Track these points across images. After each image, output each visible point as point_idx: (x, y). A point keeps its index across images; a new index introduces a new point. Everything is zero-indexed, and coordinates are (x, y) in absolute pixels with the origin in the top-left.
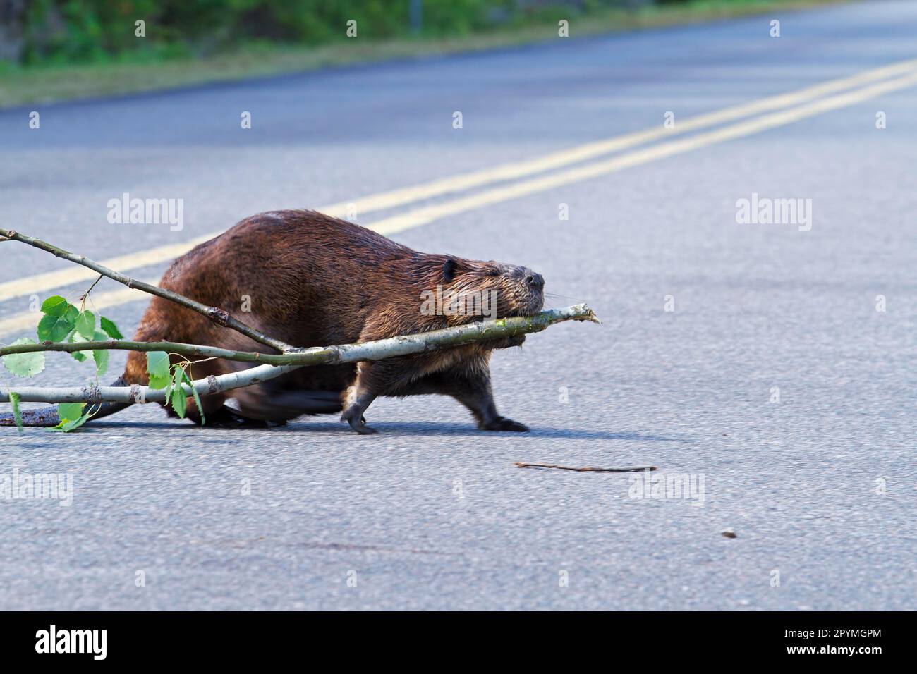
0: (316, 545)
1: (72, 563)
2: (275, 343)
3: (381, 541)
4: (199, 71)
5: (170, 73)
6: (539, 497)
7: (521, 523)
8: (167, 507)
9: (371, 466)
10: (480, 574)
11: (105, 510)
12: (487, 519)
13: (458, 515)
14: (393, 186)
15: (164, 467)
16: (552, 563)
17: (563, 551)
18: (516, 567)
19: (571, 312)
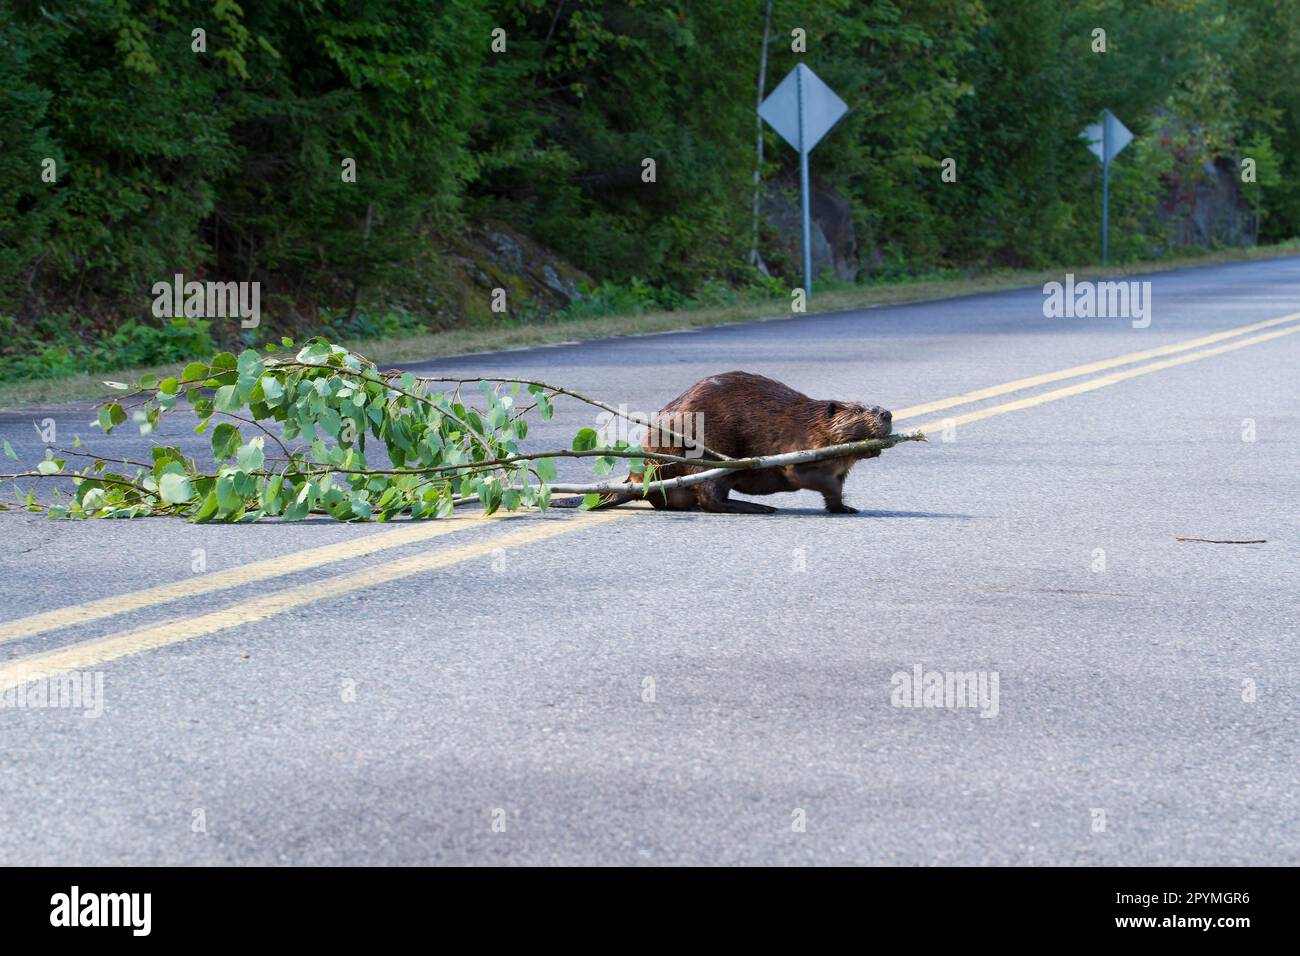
0: (1049, 590)
1: (894, 601)
2: (721, 455)
3: (1092, 588)
4: (970, 287)
5: (950, 288)
6: (1192, 559)
7: (1180, 577)
8: (953, 566)
9: (1083, 539)
10: (1155, 610)
11: (914, 567)
12: (1159, 574)
13: (1140, 571)
14: (1094, 359)
15: (951, 539)
16: (1201, 602)
17: (1208, 594)
18: (1178, 605)
19: (910, 435)
